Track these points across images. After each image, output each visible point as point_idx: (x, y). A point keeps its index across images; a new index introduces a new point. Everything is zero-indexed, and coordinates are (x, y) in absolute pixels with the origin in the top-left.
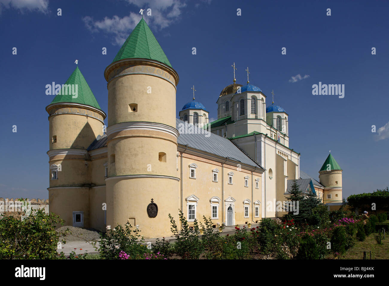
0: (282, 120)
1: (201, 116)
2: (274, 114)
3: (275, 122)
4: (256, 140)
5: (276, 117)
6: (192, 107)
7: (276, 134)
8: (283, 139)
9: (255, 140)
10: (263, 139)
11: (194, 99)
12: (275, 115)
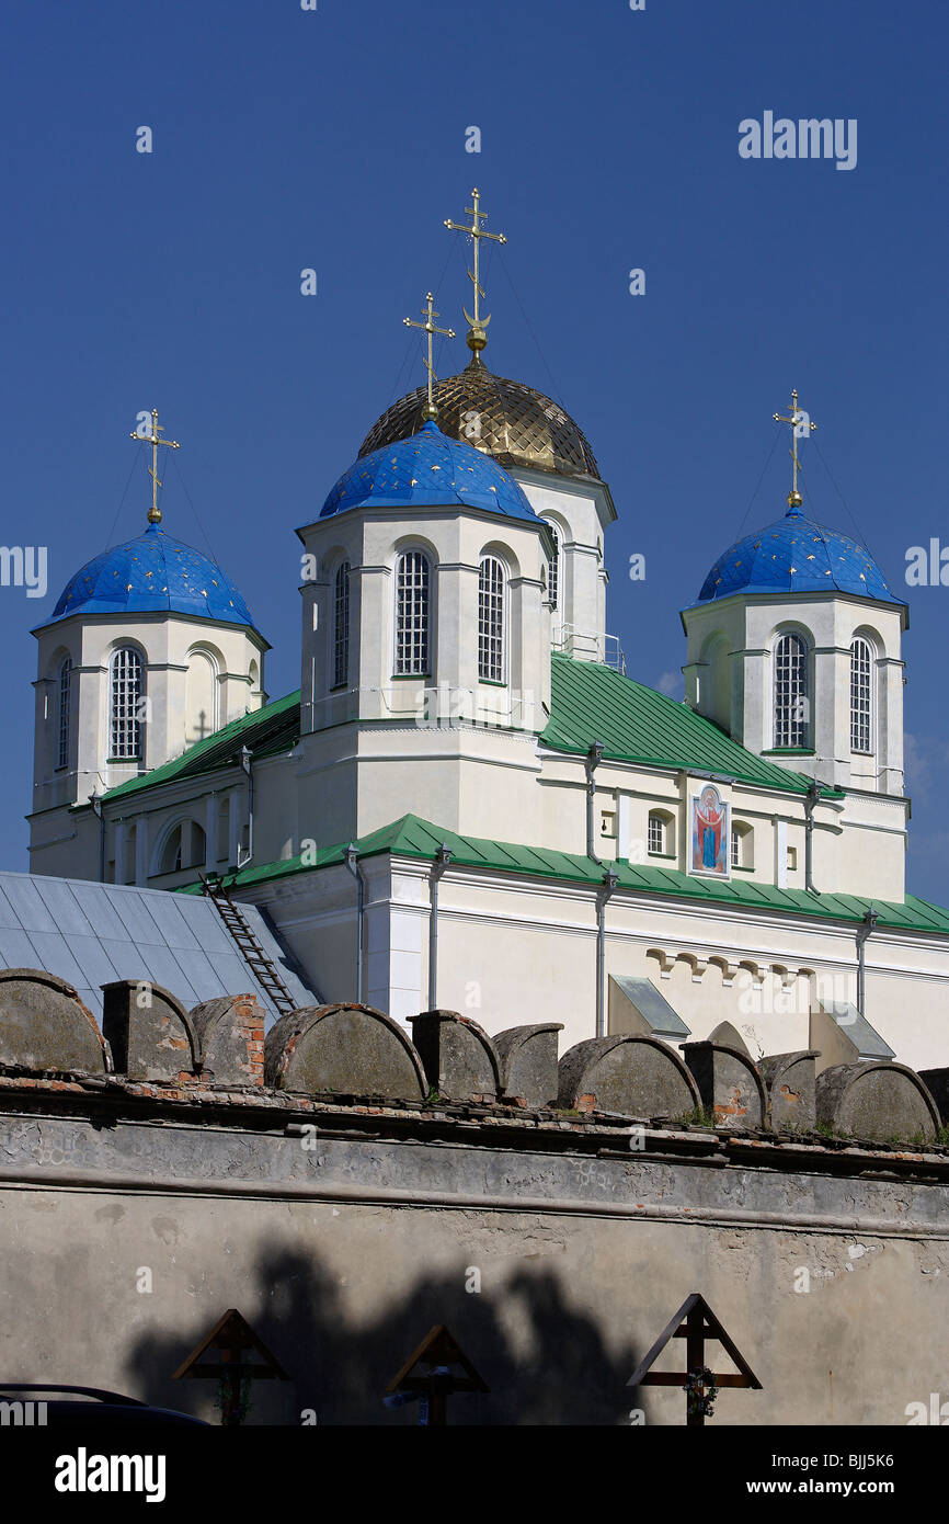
0: (820, 659)
1: (164, 667)
2: (750, 610)
3: (762, 678)
4: (363, 898)
5: (772, 643)
6: (102, 597)
7: (674, 809)
8: (792, 835)
9: (361, 894)
10: (408, 889)
11: (153, 520)
12: (762, 623)
